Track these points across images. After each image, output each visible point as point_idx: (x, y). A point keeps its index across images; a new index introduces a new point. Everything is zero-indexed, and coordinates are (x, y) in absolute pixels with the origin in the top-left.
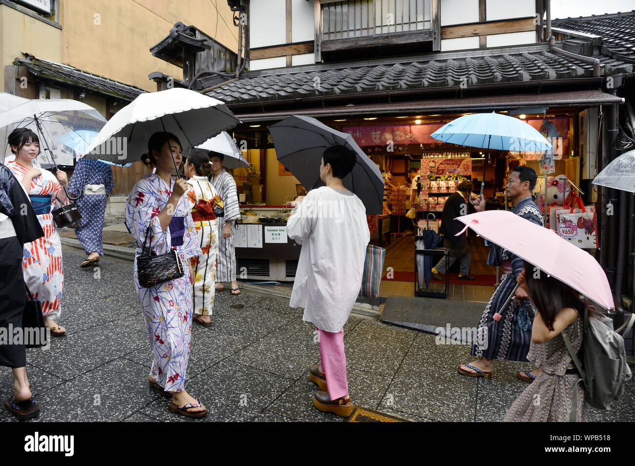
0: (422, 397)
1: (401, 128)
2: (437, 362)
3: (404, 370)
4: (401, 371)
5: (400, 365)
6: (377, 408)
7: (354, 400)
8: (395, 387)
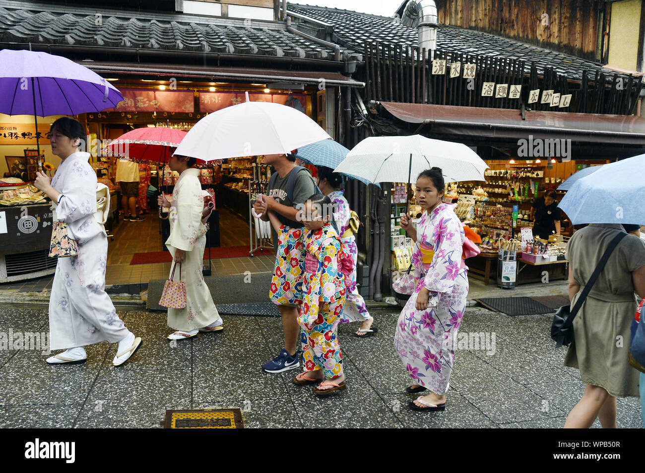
0: (229, 381)
1: (144, 93)
2: (225, 341)
3: (198, 357)
4: (196, 360)
5: (191, 353)
6: (192, 407)
7: (164, 405)
8: (198, 378)
